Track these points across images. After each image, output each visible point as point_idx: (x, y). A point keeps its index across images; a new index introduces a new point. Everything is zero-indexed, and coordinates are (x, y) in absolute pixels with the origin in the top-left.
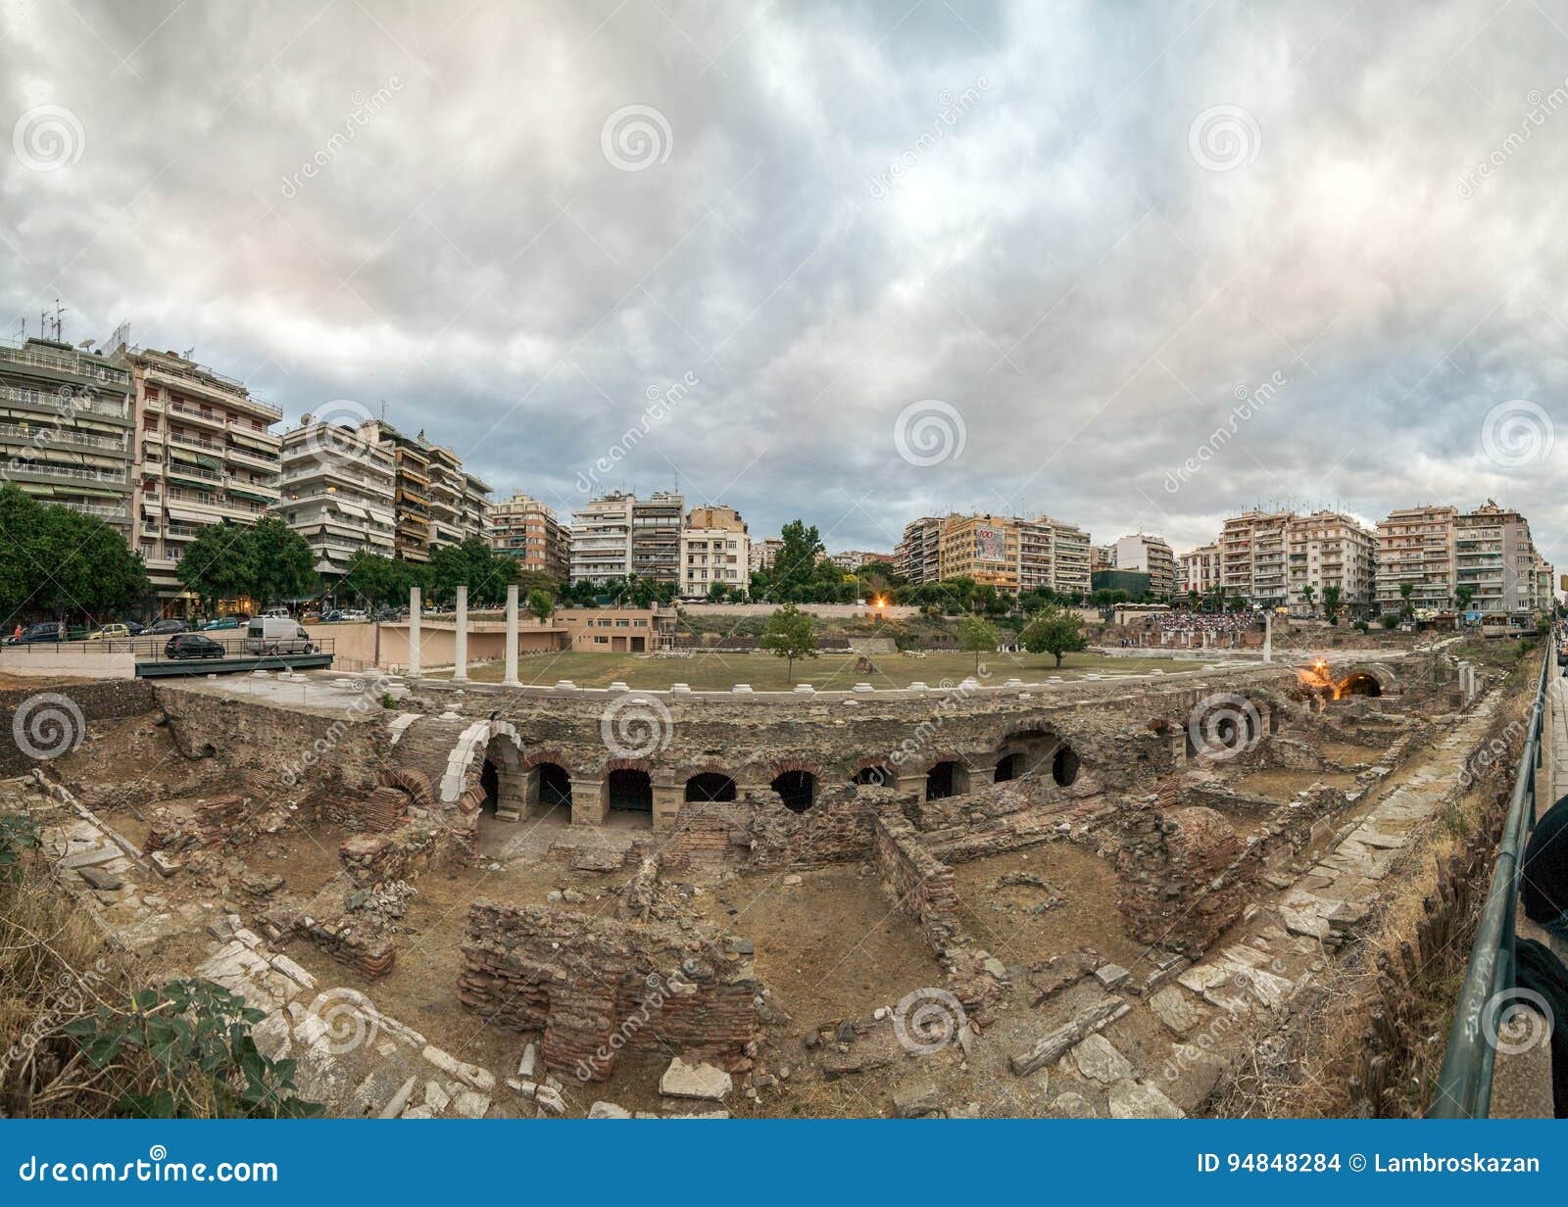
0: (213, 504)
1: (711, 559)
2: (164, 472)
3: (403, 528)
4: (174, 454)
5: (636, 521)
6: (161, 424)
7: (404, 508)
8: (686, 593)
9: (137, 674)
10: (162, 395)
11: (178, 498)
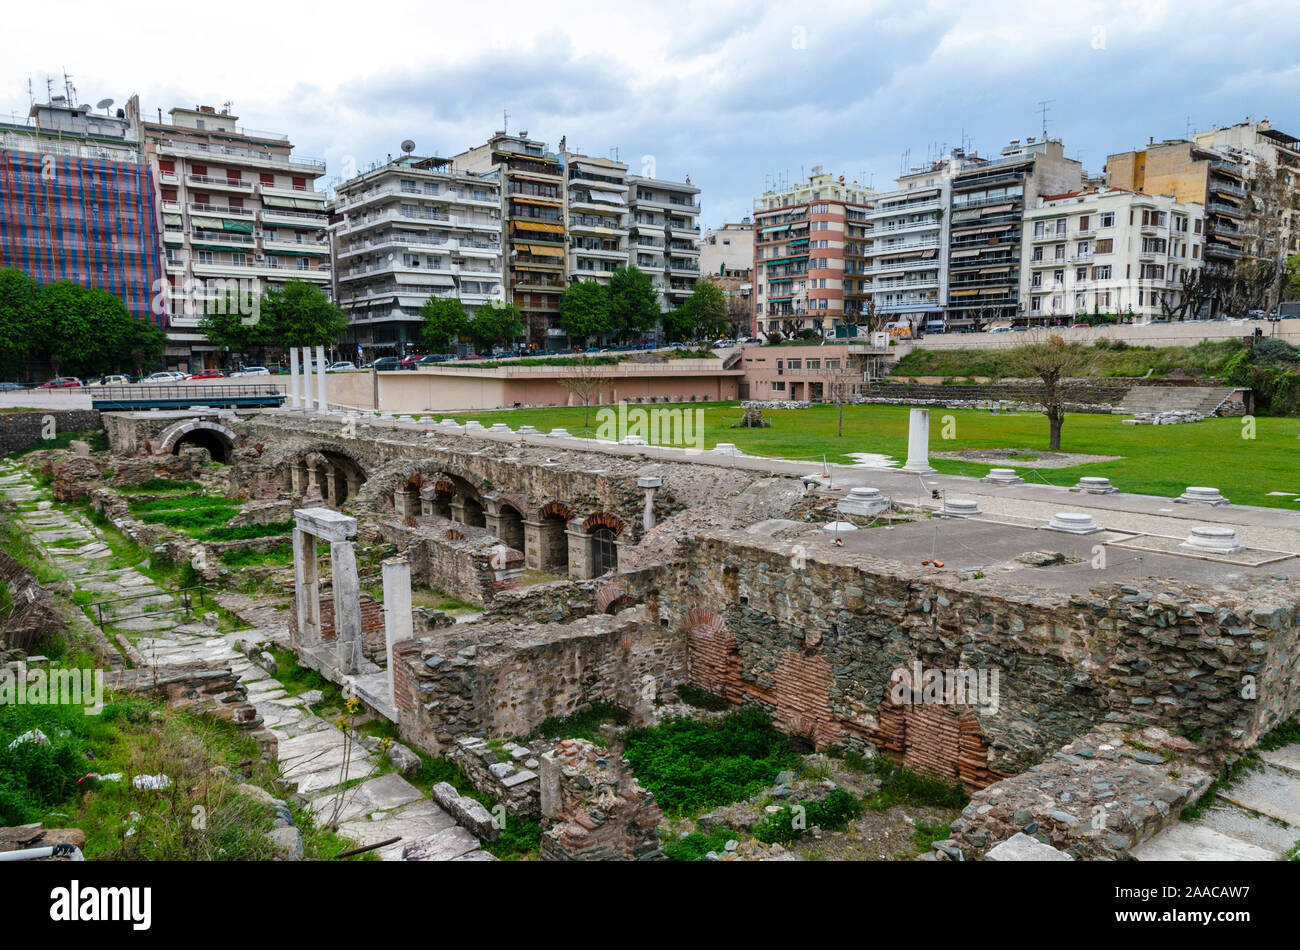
0: (251, 265)
1: (1071, 249)
2: (187, 240)
3: (516, 263)
4: (195, 222)
5: (958, 200)
6: (181, 196)
7: (516, 240)
8: (1028, 312)
9: (94, 407)
10: (179, 168)
11: (210, 263)
